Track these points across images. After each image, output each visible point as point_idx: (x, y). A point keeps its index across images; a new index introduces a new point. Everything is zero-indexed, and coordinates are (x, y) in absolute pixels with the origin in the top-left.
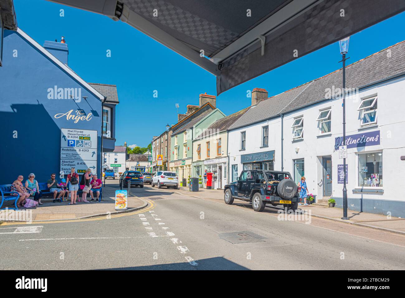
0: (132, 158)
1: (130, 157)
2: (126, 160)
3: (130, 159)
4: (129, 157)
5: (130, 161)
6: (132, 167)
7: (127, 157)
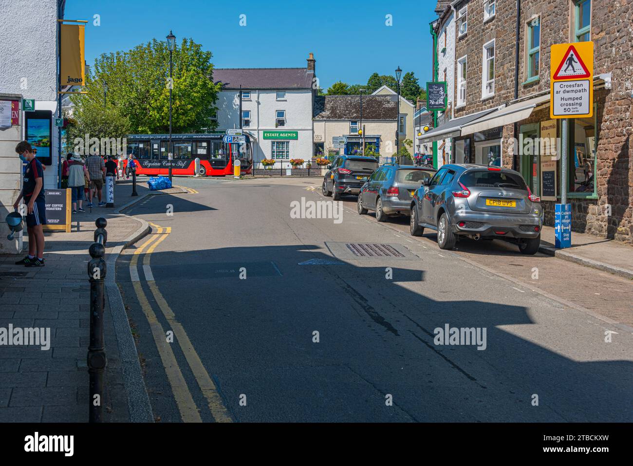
0: (333, 110)
1: (328, 106)
2: (314, 116)
3: (326, 113)
4: (323, 104)
5: (328, 117)
6: (334, 138)
7: (319, 104)
